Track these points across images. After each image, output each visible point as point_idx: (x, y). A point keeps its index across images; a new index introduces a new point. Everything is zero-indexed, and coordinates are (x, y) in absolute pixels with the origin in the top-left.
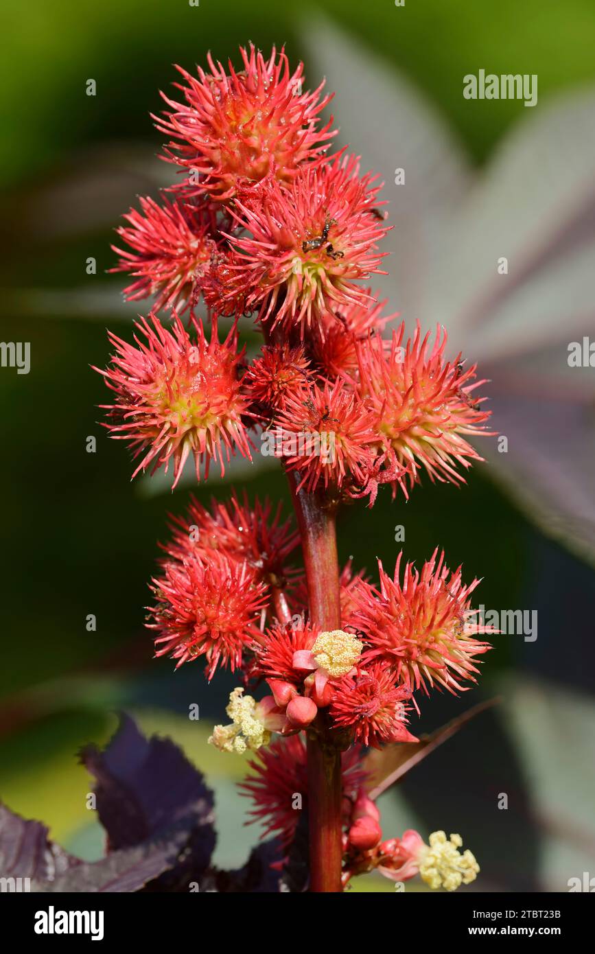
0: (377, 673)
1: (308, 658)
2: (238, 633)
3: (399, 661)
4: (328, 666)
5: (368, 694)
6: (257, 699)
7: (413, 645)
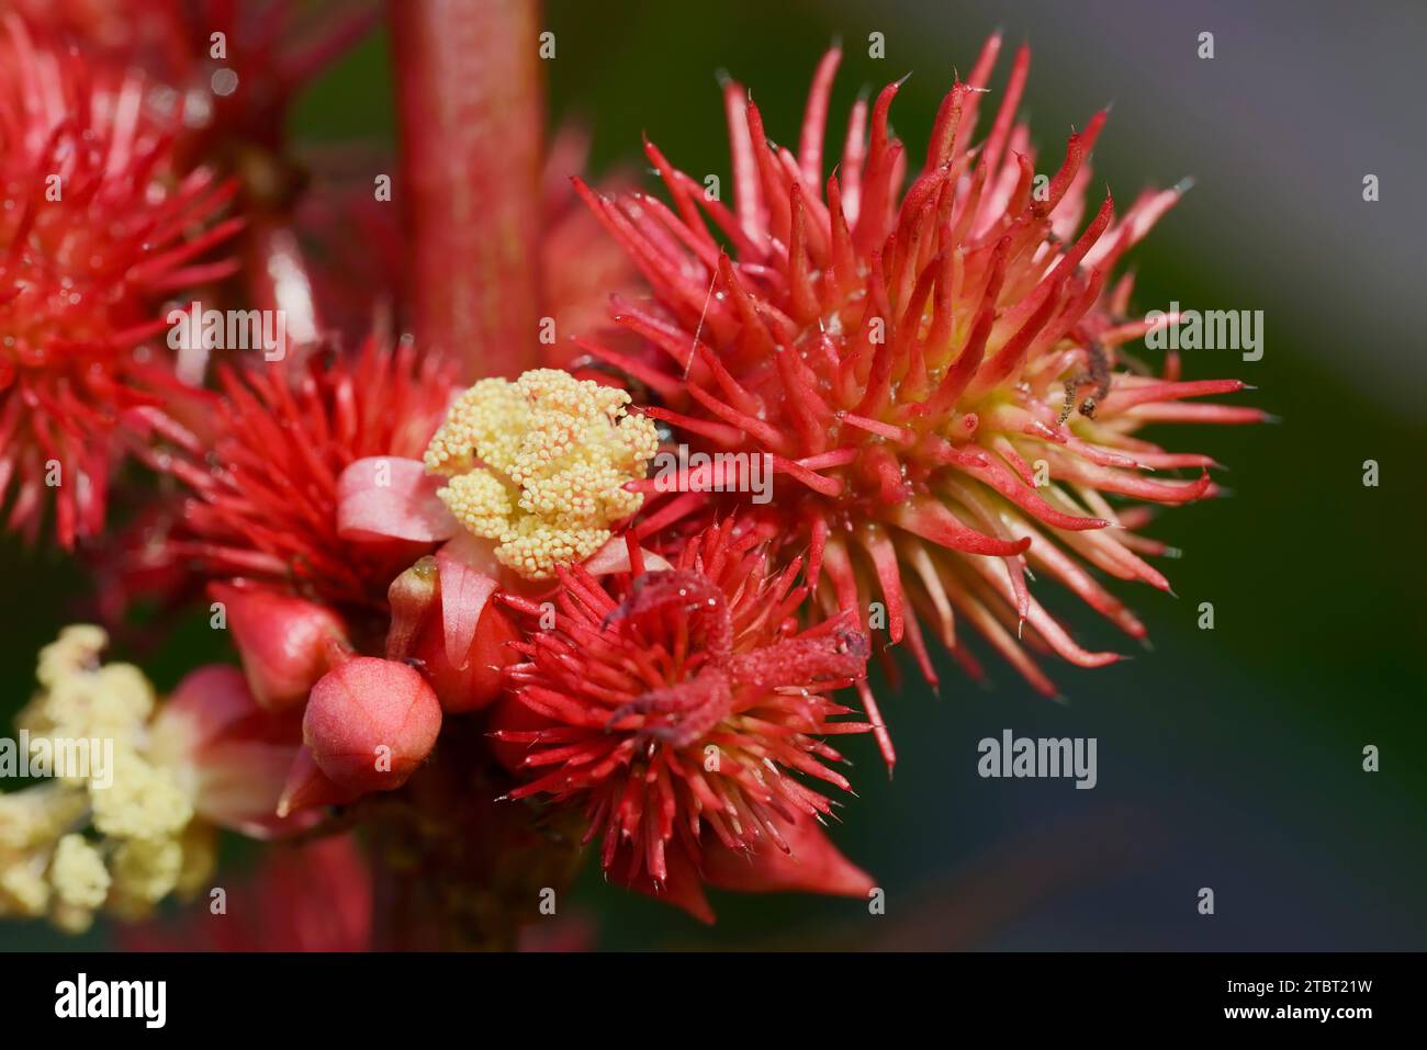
0: (718, 559)
1: (408, 492)
2: (96, 376)
3: (812, 523)
4: (496, 527)
5: (681, 648)
6: (164, 685)
7: (882, 451)
